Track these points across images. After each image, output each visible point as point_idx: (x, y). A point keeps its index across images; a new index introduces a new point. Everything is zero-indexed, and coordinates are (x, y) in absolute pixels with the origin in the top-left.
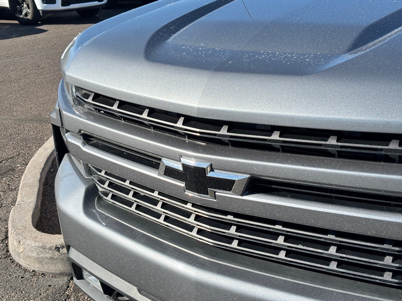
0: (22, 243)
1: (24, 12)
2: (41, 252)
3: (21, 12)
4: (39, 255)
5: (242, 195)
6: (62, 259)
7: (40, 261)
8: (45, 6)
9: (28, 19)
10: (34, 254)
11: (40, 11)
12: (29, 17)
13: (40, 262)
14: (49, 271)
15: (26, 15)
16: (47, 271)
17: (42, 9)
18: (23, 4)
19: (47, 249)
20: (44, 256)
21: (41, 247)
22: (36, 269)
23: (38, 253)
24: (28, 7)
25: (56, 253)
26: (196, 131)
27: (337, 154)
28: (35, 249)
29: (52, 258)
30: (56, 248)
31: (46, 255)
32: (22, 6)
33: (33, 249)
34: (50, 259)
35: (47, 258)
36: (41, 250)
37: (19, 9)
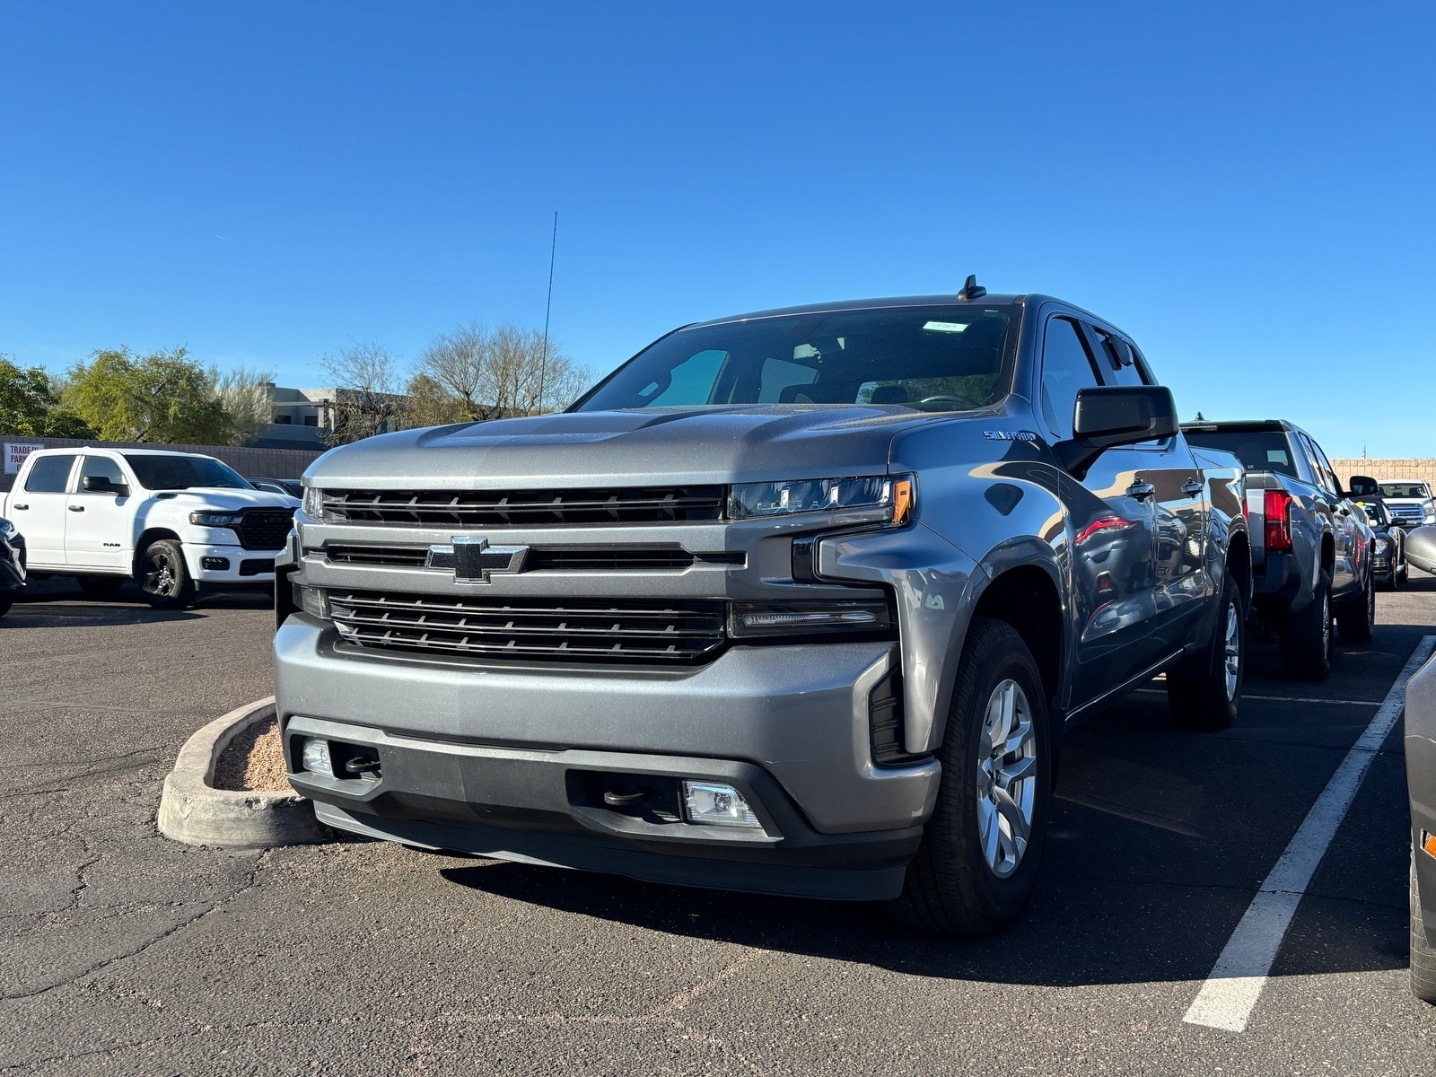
0: (188, 801)
1: (163, 583)
2: (221, 810)
3: (155, 584)
4: (217, 816)
5: (519, 573)
6: (255, 820)
7: (217, 826)
8: (207, 573)
9: (168, 596)
10: (210, 816)
11: (196, 582)
12: (172, 593)
13: (218, 829)
14: (231, 843)
15: (166, 589)
16: (226, 843)
17: (201, 578)
18: (162, 569)
19: (232, 805)
20: (224, 816)
21: (223, 802)
22: (207, 842)
23: (215, 814)
24: (172, 574)
25: (246, 810)
26: (472, 507)
27: (617, 515)
28: (213, 805)
29: (238, 820)
30: (246, 802)
31: (229, 815)
32: (160, 574)
33: (208, 807)
34: (234, 821)
35: (229, 820)
36: (223, 806)
37: (153, 578)
